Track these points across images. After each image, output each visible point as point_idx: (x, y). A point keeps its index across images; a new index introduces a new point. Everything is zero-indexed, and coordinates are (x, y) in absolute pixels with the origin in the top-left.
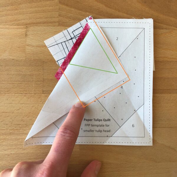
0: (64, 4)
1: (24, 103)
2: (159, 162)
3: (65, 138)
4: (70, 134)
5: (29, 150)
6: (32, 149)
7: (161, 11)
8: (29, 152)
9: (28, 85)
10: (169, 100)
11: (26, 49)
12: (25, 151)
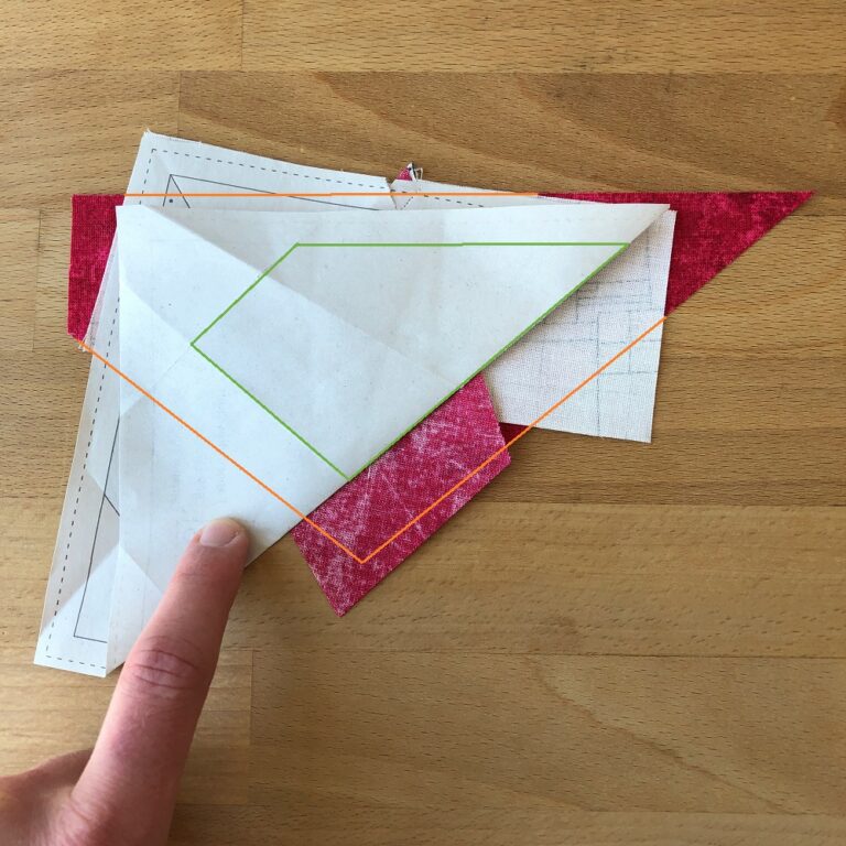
0: (199, 111)
1: (21, 538)
2: (601, 810)
3: (156, 697)
4: (178, 676)
5: (41, 737)
6: (53, 731)
7: (628, 131)
8: (36, 745)
9: (43, 460)
10: (657, 534)
11: (38, 307)
12: (23, 739)
